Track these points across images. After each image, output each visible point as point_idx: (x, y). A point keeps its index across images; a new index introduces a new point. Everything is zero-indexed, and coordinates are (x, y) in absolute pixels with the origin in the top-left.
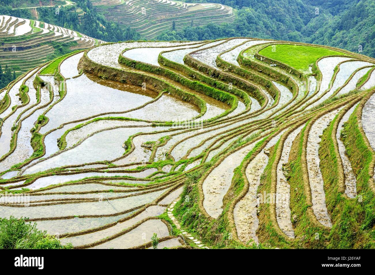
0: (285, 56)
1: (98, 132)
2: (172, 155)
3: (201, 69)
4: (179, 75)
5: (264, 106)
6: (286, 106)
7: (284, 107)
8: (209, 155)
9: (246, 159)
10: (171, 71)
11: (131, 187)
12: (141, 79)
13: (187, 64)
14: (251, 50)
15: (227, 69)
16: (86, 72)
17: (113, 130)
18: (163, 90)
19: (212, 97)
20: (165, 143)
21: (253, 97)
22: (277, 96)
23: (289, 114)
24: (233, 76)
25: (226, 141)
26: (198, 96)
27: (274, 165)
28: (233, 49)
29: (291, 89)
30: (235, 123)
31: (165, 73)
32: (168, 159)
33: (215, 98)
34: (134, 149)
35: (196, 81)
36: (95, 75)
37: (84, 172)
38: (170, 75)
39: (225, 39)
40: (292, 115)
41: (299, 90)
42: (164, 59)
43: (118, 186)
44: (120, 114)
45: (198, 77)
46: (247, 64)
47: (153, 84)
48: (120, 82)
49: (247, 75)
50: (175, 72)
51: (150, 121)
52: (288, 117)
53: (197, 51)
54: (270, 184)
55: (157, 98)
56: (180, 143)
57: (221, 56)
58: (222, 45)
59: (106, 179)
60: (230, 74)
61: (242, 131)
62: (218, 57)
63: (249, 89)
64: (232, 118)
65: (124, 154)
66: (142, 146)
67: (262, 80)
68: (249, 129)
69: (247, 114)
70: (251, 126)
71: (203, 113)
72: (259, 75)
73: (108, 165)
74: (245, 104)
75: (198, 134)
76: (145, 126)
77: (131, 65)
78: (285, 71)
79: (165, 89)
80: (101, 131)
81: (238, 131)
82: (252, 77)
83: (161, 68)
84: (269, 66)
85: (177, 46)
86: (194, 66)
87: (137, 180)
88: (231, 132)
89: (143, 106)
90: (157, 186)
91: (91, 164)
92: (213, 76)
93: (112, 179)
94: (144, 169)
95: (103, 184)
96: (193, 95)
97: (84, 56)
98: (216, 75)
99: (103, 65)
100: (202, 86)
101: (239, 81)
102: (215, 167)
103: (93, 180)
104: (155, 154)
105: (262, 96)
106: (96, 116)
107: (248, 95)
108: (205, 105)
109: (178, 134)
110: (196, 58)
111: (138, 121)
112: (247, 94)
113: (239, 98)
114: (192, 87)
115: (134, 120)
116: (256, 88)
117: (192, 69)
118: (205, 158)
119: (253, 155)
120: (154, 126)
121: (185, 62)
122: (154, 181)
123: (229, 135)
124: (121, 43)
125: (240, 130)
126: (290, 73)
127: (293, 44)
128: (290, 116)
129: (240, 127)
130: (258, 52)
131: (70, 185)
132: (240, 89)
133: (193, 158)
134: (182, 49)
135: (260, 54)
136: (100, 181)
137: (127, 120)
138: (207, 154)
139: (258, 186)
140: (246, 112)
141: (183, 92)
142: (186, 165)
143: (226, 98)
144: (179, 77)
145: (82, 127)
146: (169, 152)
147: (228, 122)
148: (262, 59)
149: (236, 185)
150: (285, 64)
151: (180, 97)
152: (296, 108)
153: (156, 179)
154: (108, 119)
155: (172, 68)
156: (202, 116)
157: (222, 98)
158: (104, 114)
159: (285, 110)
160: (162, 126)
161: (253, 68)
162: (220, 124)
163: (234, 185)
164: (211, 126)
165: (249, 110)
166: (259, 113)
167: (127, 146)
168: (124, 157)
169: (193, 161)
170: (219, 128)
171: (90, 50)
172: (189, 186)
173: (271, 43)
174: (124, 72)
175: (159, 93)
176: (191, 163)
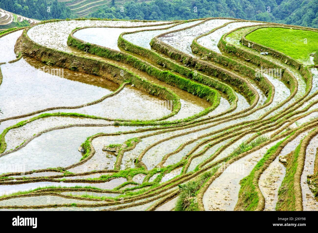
0: (279, 42)
1: (47, 131)
2: (143, 161)
3: (173, 56)
4: (145, 63)
5: (253, 104)
6: (283, 105)
7: (281, 106)
8: (192, 163)
9: (257, 168)
10: (135, 57)
11: (98, 201)
12: (96, 67)
13: (155, 49)
14: (236, 34)
15: (206, 57)
16: (26, 55)
17: (66, 129)
18: (125, 81)
19: (187, 91)
20: (133, 147)
21: (240, 92)
22: (270, 91)
23: (289, 114)
24: (214, 66)
25: (211, 146)
26: (169, 89)
27: (296, 176)
28: (213, 31)
29: (288, 84)
30: (219, 123)
31: (128, 60)
32: (138, 167)
33: (190, 93)
34: (94, 154)
35: (166, 71)
36: (38, 60)
37: (34, 181)
38: (134, 62)
39: (200, 20)
40: (293, 115)
41: (298, 85)
42: (126, 42)
43: (81, 199)
44: (72, 109)
45: (169, 66)
46: (232, 51)
47: (112, 73)
48: (70, 69)
49: (231, 65)
50: (140, 59)
51: (111, 119)
52: (288, 118)
53: (167, 33)
54: (295, 200)
55: (118, 90)
56: (152, 147)
57: (198, 40)
58: (198, 26)
59: (65, 190)
60: (210, 63)
61: (231, 134)
62: (193, 42)
63: (234, 82)
64: (215, 117)
65: (82, 160)
66: (104, 150)
67: (250, 71)
68: (239, 132)
69: (233, 113)
70: (241, 128)
71: (177, 111)
72: (246, 65)
73: (63, 173)
74: (229, 100)
75: (174, 137)
76: (106, 125)
77: (84, 48)
78: (280, 61)
79: (128, 79)
80: (50, 130)
81: (226, 134)
82: (237, 67)
83: (122, 54)
84: (260, 55)
85: (141, 27)
86: (164, 52)
87: (104, 192)
88: (217, 135)
89: (101, 101)
90: (130, 199)
91: (41, 171)
92: (187, 64)
93: (71, 190)
94: (110, 179)
95: (62, 196)
96: (163, 88)
97: (23, 36)
98: (191, 64)
99: (48, 47)
100: (174, 77)
101: (221, 72)
102: (216, 178)
103: (47, 191)
104: (121, 160)
105: (251, 92)
106: (42, 111)
107: (233, 90)
108: (178, 101)
109: (148, 136)
110: (166, 42)
111: (96, 118)
112: (231, 88)
113: (221, 93)
114: (162, 79)
115: (91, 118)
116: (243, 82)
117: (161, 56)
118: (186, 166)
119: (266, 163)
120: (117, 125)
121: (152, 46)
122: (125, 194)
123: (214, 139)
124: (70, 20)
125: (228, 133)
126: (286, 63)
127: (288, 27)
128: (291, 116)
129: (227, 129)
130: (245, 37)
131: (20, 196)
132: (222, 82)
133: (172, 166)
134: (148, 30)
135: (247, 39)
136: (58, 193)
137: (82, 116)
138: (189, 162)
139: (277, 202)
140: (232, 111)
141: (150, 84)
142: (163, 175)
143: (205, 93)
144: (144, 66)
145: (25, 124)
146: (139, 158)
147: (210, 122)
148: (249, 45)
149: (247, 200)
150: (279, 52)
151: (147, 90)
152: (297, 108)
153: (126, 191)
154: (59, 115)
155: (136, 53)
156: (176, 114)
157: (199, 92)
158: (51, 109)
159: (281, 109)
160: (127, 125)
161: (238, 57)
162: (200, 124)
163: (244, 201)
164: (189, 127)
165: (235, 108)
166: (248, 112)
167: (84, 149)
168: (82, 163)
169: (172, 170)
170: (201, 130)
171: (30, 28)
172: (186, 200)
173: (260, 25)
174: (75, 56)
175: (119, 85)
176: (169, 172)
